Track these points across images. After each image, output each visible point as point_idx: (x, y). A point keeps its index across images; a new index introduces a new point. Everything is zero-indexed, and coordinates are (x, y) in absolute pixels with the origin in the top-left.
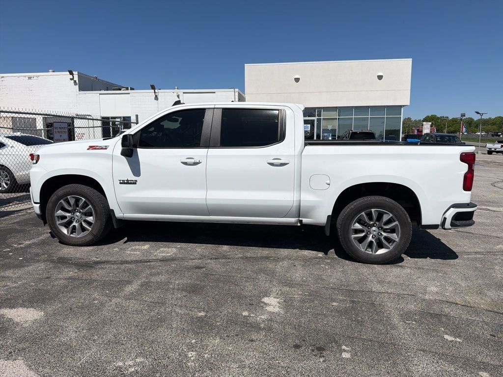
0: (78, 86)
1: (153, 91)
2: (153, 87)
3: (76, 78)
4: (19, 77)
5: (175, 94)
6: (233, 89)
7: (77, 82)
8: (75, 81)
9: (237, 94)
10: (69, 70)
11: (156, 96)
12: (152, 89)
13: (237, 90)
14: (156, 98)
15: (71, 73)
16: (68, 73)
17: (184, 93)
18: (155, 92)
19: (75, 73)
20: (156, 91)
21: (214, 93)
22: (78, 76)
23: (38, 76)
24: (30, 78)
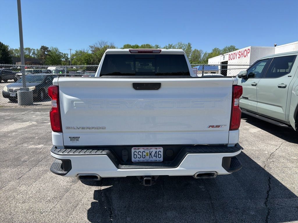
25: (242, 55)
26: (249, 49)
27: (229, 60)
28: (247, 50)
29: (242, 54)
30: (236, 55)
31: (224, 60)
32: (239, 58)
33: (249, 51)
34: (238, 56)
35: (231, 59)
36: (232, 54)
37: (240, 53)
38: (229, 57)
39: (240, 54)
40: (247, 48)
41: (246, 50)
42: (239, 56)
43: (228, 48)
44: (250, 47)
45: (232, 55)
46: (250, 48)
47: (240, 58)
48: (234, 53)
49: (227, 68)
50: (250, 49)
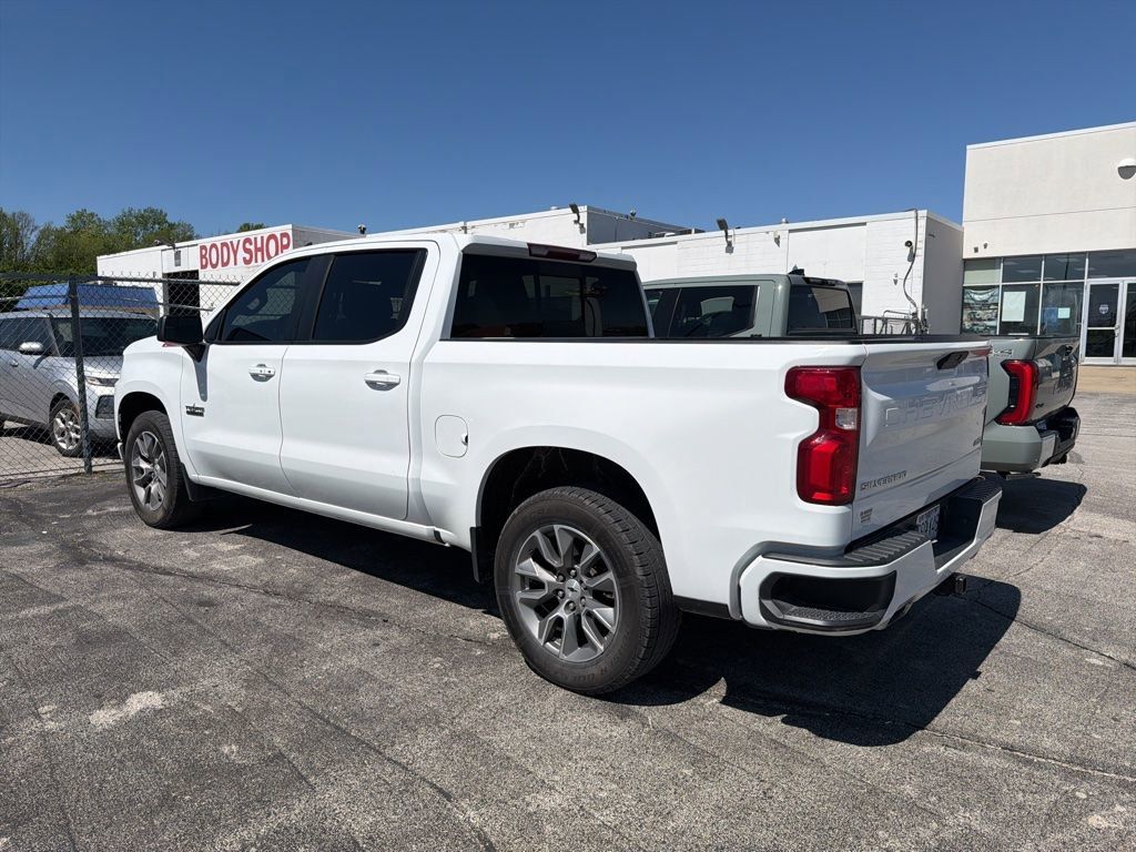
0: (585, 235)
1: (723, 232)
2: (723, 225)
3: (584, 219)
4: (496, 225)
5: (771, 235)
6: (913, 213)
7: (585, 226)
8: (582, 225)
9: (922, 223)
10: (572, 203)
11: (729, 244)
12: (722, 229)
13: (922, 213)
14: (730, 248)
15: (575, 210)
16: (570, 210)
17: (790, 231)
18: (727, 236)
19: (583, 209)
20: (730, 232)
21: (865, 224)
22: (589, 214)
23: (523, 222)
24: (512, 225)
25: (259, 254)
26: (284, 235)
27: (203, 267)
28: (279, 236)
29: (257, 250)
30: (235, 253)
31: (178, 264)
32: (247, 262)
33: (285, 242)
34: (241, 254)
35: (214, 266)
36: (214, 246)
37: (248, 246)
38: (202, 257)
39: (252, 248)
40: (277, 230)
41: (272, 237)
42: (248, 257)
43: (136, 217)
44: (290, 226)
45: (214, 250)
46: (288, 228)
47: (253, 263)
48: (224, 244)
49: (196, 301)
50: (290, 233)
